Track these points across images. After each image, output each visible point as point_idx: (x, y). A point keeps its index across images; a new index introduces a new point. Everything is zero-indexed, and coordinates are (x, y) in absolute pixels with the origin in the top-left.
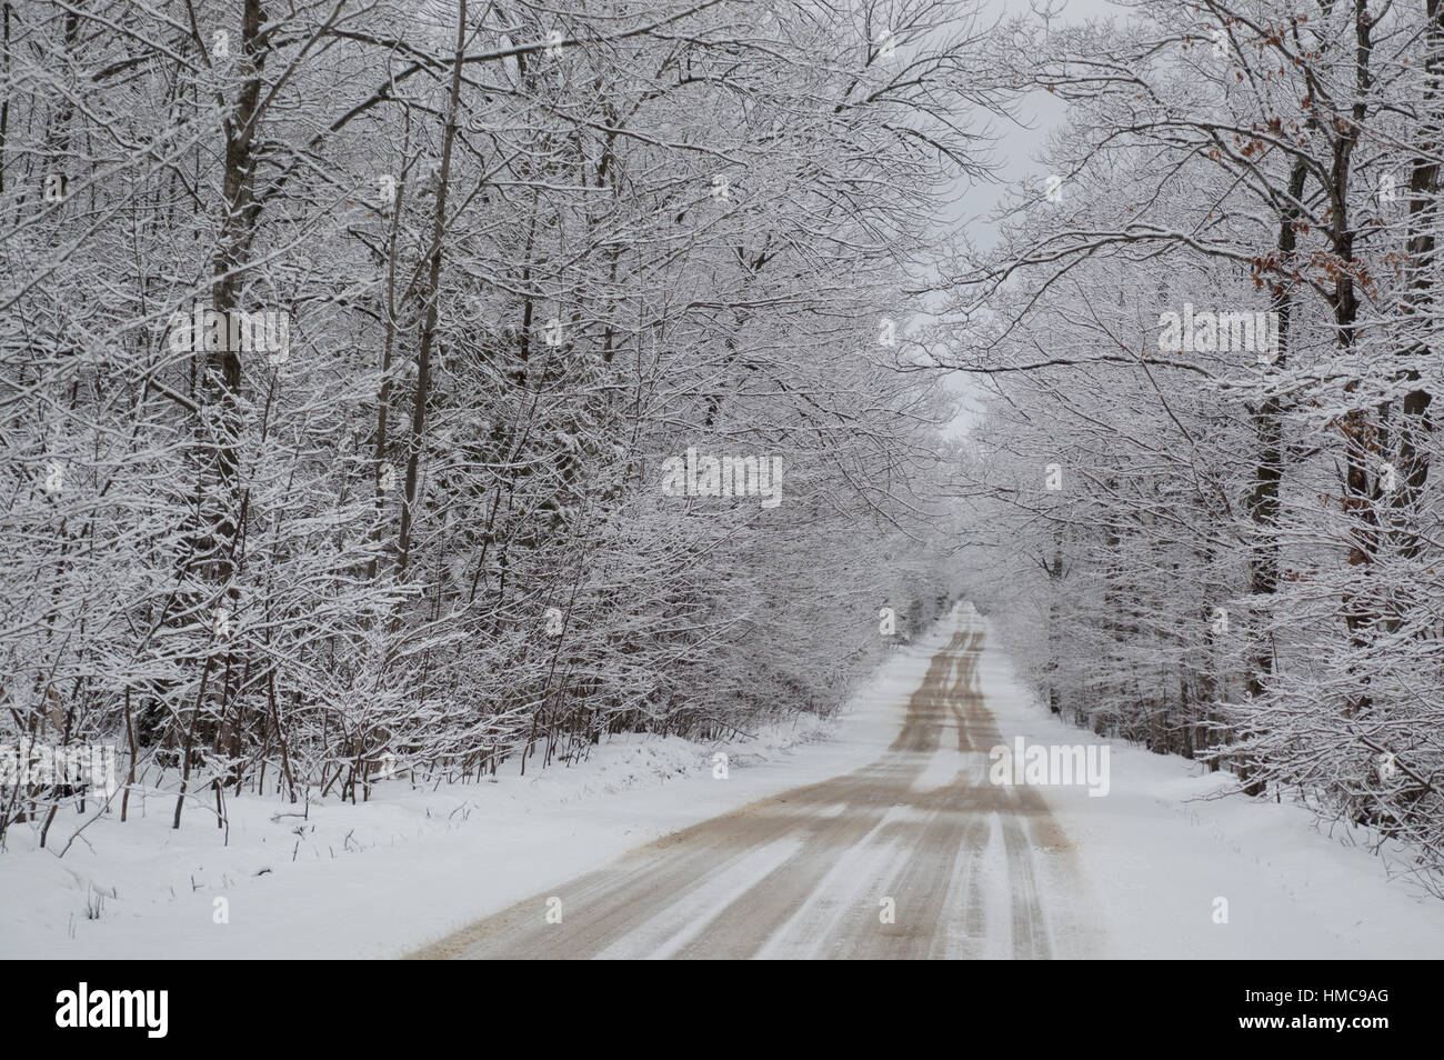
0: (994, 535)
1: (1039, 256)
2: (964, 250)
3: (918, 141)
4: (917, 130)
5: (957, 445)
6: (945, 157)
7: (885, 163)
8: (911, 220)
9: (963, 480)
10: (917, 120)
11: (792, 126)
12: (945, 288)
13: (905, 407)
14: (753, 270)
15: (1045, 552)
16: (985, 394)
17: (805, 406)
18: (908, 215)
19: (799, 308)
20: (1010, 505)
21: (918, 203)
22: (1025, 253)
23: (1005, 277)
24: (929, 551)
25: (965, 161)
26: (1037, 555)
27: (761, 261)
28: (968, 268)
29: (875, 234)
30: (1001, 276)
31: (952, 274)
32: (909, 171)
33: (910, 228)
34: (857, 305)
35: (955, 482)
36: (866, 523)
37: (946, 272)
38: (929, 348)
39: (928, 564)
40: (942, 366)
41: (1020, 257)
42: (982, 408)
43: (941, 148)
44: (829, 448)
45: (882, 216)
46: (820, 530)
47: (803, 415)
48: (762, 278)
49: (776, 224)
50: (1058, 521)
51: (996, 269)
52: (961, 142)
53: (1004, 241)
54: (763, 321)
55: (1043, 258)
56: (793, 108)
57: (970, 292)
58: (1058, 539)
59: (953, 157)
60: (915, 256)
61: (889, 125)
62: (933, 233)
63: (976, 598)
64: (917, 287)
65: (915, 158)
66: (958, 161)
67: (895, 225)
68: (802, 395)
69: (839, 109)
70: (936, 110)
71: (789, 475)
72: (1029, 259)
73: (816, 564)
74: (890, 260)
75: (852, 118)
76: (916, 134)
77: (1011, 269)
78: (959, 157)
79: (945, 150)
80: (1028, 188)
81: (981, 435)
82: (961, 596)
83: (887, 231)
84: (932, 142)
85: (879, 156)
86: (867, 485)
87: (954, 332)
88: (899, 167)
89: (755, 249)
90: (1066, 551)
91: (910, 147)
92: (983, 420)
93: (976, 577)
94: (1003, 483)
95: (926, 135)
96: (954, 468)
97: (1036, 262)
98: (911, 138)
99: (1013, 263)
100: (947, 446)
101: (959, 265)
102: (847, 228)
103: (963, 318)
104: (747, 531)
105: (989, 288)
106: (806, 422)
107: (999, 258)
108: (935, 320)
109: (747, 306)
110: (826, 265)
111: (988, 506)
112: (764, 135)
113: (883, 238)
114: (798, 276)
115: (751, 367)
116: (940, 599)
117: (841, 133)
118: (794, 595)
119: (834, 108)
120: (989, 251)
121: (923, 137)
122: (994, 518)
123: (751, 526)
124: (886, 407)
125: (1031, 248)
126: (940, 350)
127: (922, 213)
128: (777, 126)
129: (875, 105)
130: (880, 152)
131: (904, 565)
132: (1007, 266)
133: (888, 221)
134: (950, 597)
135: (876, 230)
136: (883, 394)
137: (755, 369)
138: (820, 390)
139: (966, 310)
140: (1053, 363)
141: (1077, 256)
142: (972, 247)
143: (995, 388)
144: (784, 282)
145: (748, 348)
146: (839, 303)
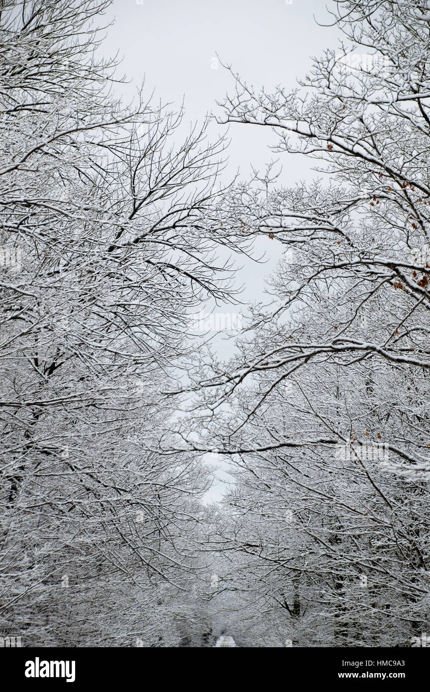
0: (245, 582)
1: (267, 364)
2: (208, 360)
3: (175, 272)
4: (173, 263)
5: (214, 509)
6: (196, 285)
7: (149, 291)
8: (172, 335)
9: (219, 538)
10: (173, 256)
11: (74, 262)
12: (195, 390)
13: (170, 481)
14: (46, 376)
15: (286, 595)
16: (235, 468)
17: (89, 482)
18: (169, 330)
19: (83, 404)
20: (256, 558)
21: (176, 321)
22: (256, 361)
23: (241, 381)
24: (194, 596)
25: (212, 288)
26: (280, 598)
27: (53, 368)
28: (212, 374)
29: (142, 346)
30: (237, 380)
31: (199, 379)
32: (168, 296)
33: (170, 340)
34: (130, 401)
35: (212, 540)
36: (141, 577)
37: (195, 378)
38: (185, 435)
39: (193, 606)
40: (195, 449)
41: (251, 365)
42: (233, 480)
43: (192, 278)
44: (108, 516)
45: (147, 331)
46: (102, 584)
47: (88, 490)
48: (54, 381)
49: (63, 339)
50: (294, 570)
51: (233, 375)
52: (208, 273)
53: (239, 353)
54: (53, 419)
55: (269, 366)
56: (75, 248)
57: (214, 393)
58: (295, 584)
59: (202, 284)
60: (175, 362)
61: (152, 260)
62: (187, 344)
63: (234, 633)
64: (174, 391)
65: (173, 286)
66: (206, 287)
67: (158, 338)
68: (87, 474)
69: (111, 249)
70: (188, 249)
71: (77, 540)
72: (258, 366)
73: (100, 612)
74: (154, 365)
75: (122, 256)
76: (173, 267)
77: (245, 375)
78: (207, 284)
79: (196, 279)
80: (256, 312)
81: (233, 501)
82: (223, 633)
83: (153, 344)
84: (185, 273)
85: (144, 285)
86: (140, 544)
87: (204, 423)
88: (160, 293)
89: (46, 359)
90: (302, 593)
91: (168, 278)
92: (234, 488)
93: (233, 616)
94: (250, 539)
95: (181, 268)
96: (212, 528)
97: (264, 369)
98: (169, 270)
99: (247, 370)
100: (206, 510)
101: (205, 372)
102: (120, 341)
103: (210, 413)
104: (43, 587)
105: (228, 390)
106: (91, 495)
107: (236, 366)
108: (189, 415)
109: (41, 405)
110: (104, 371)
111: (241, 559)
112: (52, 270)
113: (149, 348)
114: (82, 379)
115: (46, 452)
116: (205, 635)
117: (113, 267)
118: (81, 638)
119: (107, 248)
120: (227, 361)
121: (178, 270)
122: (245, 568)
123: (45, 583)
124: (154, 481)
125: (260, 358)
126: (194, 437)
127: (180, 329)
128: (63, 262)
129: (140, 245)
130: (144, 281)
131: (175, 608)
132: (242, 372)
133: (152, 335)
134: (214, 633)
135: (143, 342)
136: (153, 470)
137: (48, 454)
138: (101, 469)
139: (212, 407)
140: (282, 445)
141: (297, 363)
142: (214, 357)
143: (242, 463)
144: (71, 385)
145: (42, 439)
146: (114, 400)
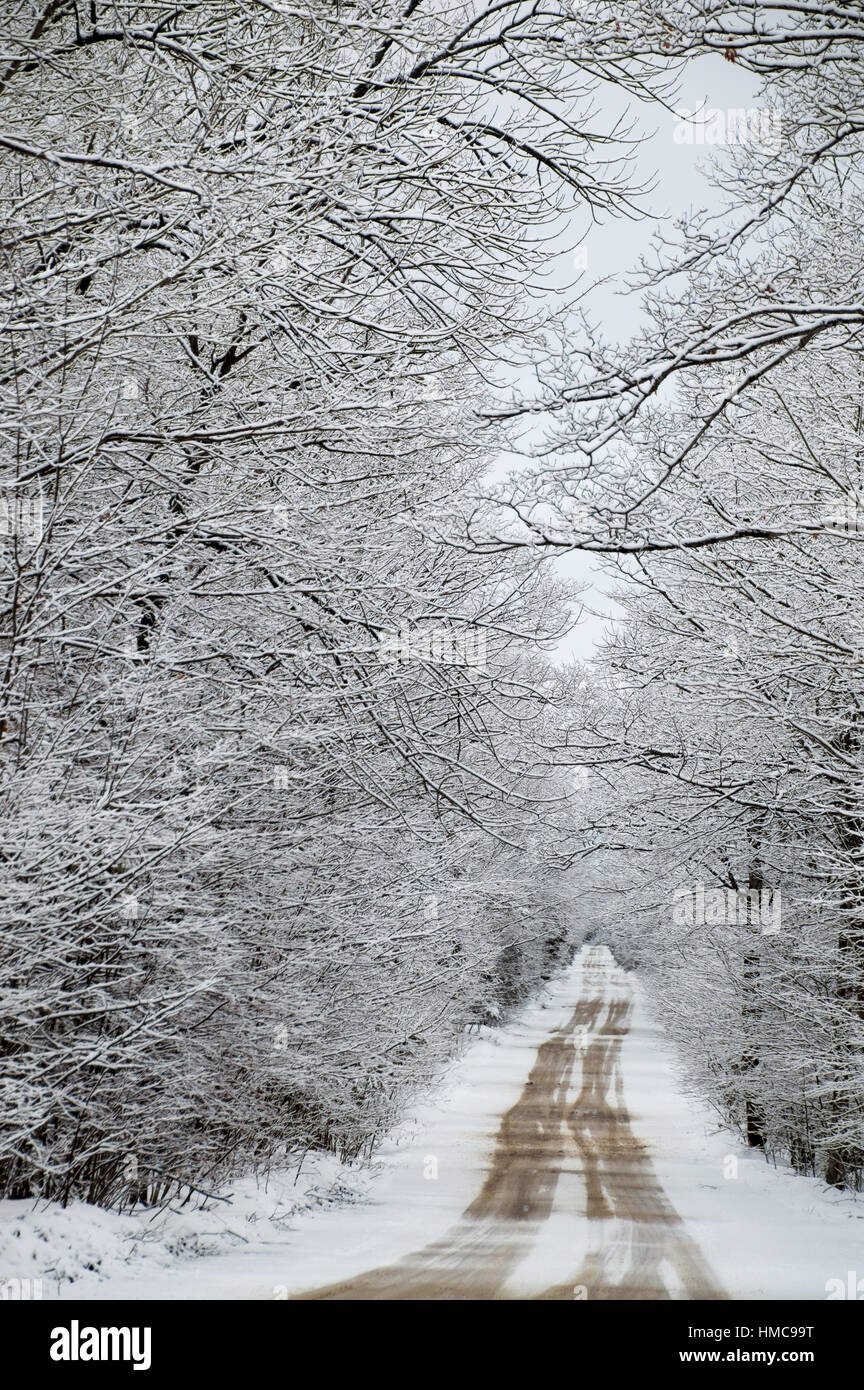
0: (645, 832)
1: (713, 351)
2: (581, 342)
3: (501, 146)
4: (498, 125)
5: (578, 677)
6: (548, 174)
7: (444, 186)
8: (490, 286)
9: (587, 737)
10: (499, 109)
11: (279, 120)
12: (551, 408)
13: (484, 613)
14: (215, 376)
15: (733, 860)
16: (625, 586)
17: (311, 613)
18: (486, 276)
19: (298, 440)
20: (671, 780)
21: (503, 256)
22: (690, 344)
23: (654, 389)
24: (532, 859)
25: (584, 181)
26: (720, 868)
27: (230, 359)
28: (588, 374)
29: (430, 310)
30: (646, 386)
31: (561, 385)
32: (486, 199)
33: (490, 300)
34: (400, 435)
35: (573, 740)
36: (419, 817)
37: (552, 381)
38: (524, 511)
39: (527, 881)
40: (548, 542)
41: (679, 352)
42: (620, 611)
43: (541, 158)
44: (354, 687)
45: (440, 279)
46: (340, 830)
47: (308, 628)
48: (233, 389)
49: (254, 295)
50: (754, 807)
51: (638, 375)
52: (577, 147)
53: (652, 324)
54: (230, 470)
55: (720, 354)
56: (281, 87)
57: (593, 415)
58: (754, 837)
59: (562, 174)
60: (499, 349)
61: (451, 118)
62: (528, 308)
63: (614, 939)
64: (503, 409)
65: (497, 176)
66: (571, 181)
67: (464, 295)
68: (306, 594)
69: (361, 90)
70: (532, 91)
71: (284, 735)
72: (694, 356)
73: (333, 889)
74: (455, 356)
75: (385, 107)
76: (497, 134)
77: (665, 375)
78: (573, 174)
79: (548, 162)
80: (692, 232)
81: (620, 658)
82: (589, 937)
83: (448, 306)
84: (525, 148)
85: (432, 174)
86: (419, 747)
87: (568, 484)
88: (469, 192)
89: (218, 340)
90: (766, 854)
91: (487, 158)
92: (622, 630)
93: (614, 904)
94: (658, 741)
95: (516, 135)
96: (571, 716)
97: (708, 362)
98: (489, 141)
99: (669, 364)
100: (559, 678)
101: (575, 368)
102: (379, 301)
103: (581, 459)
104: (213, 834)
105: (625, 408)
106: (314, 640)
107: (644, 355)
108: (535, 465)
109: (207, 440)
110: (343, 368)
111: (635, 782)
112: (230, 138)
113: (442, 317)
114: (295, 385)
115: (215, 545)
116: (551, 942)
117: (365, 133)
118: (294, 944)
119: (352, 89)
120: (626, 343)
121: (509, 140)
122: (645, 802)
123: (217, 824)
124: (451, 613)
125: (699, 337)
126: (544, 514)
127: (509, 273)
128: (253, 120)
129: (424, 82)
130: (434, 166)
131: (489, 884)
132: (657, 369)
133: (451, 288)
134: (570, 939)
135: (430, 303)
136: (447, 588)
137: (221, 548)
138: (337, 584)
139: (588, 446)
140: (740, 535)
141: (781, 349)
142: (595, 336)
143: (641, 577)
144: (271, 397)
145: (208, 513)
146: (366, 432)
